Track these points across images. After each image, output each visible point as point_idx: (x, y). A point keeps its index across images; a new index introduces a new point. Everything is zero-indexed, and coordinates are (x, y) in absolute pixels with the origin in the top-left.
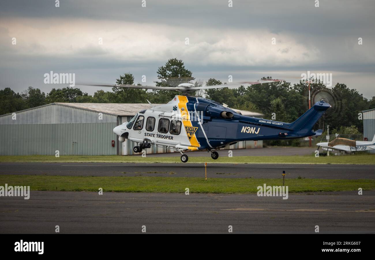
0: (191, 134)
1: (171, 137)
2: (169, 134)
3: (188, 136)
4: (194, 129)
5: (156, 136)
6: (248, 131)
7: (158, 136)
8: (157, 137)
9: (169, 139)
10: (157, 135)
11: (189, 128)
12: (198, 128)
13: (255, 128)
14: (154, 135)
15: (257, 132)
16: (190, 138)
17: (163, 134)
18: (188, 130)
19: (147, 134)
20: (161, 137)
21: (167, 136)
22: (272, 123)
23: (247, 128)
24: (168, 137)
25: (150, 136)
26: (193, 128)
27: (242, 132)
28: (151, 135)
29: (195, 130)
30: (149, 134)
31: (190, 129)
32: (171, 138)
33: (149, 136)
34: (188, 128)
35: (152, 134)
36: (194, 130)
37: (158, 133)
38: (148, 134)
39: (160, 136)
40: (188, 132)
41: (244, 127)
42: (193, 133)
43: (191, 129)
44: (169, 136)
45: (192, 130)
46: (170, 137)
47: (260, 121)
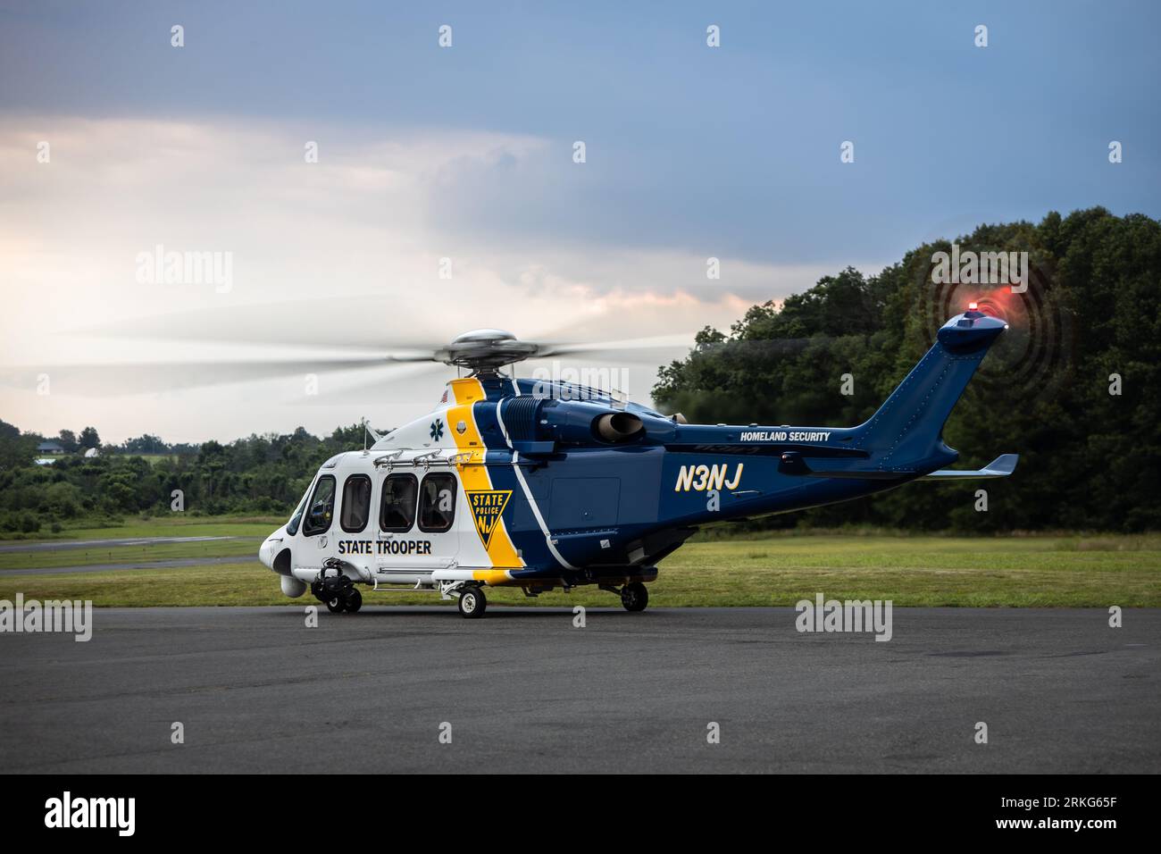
0: (488, 523)
1: (426, 542)
2: (415, 534)
3: (481, 530)
4: (500, 500)
5: (374, 547)
6: (700, 483)
7: (382, 545)
8: (379, 552)
9: (418, 552)
10: (379, 543)
11: (482, 497)
12: (510, 492)
13: (724, 467)
14: (368, 547)
15: (731, 482)
16: (486, 537)
17: (398, 537)
18: (479, 506)
19: (346, 545)
20: (390, 549)
21: (410, 542)
22: (788, 436)
23: (698, 472)
24: (413, 548)
25: (357, 550)
26: (494, 497)
27: (678, 488)
28: (359, 545)
29: (503, 502)
30: (352, 545)
31: (485, 499)
32: (425, 547)
33: (354, 550)
34: (479, 499)
35: (362, 542)
36: (500, 504)
37: (382, 533)
38: (349, 542)
39: (388, 548)
40: (477, 516)
41: (683, 468)
42: (496, 516)
43: (488, 502)
44: (419, 542)
45: (491, 506)
46: (422, 545)
47: (744, 437)
